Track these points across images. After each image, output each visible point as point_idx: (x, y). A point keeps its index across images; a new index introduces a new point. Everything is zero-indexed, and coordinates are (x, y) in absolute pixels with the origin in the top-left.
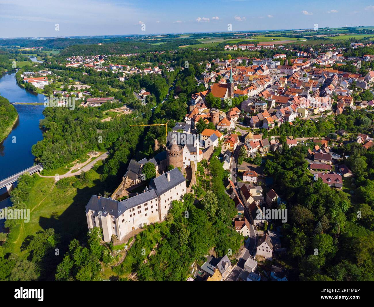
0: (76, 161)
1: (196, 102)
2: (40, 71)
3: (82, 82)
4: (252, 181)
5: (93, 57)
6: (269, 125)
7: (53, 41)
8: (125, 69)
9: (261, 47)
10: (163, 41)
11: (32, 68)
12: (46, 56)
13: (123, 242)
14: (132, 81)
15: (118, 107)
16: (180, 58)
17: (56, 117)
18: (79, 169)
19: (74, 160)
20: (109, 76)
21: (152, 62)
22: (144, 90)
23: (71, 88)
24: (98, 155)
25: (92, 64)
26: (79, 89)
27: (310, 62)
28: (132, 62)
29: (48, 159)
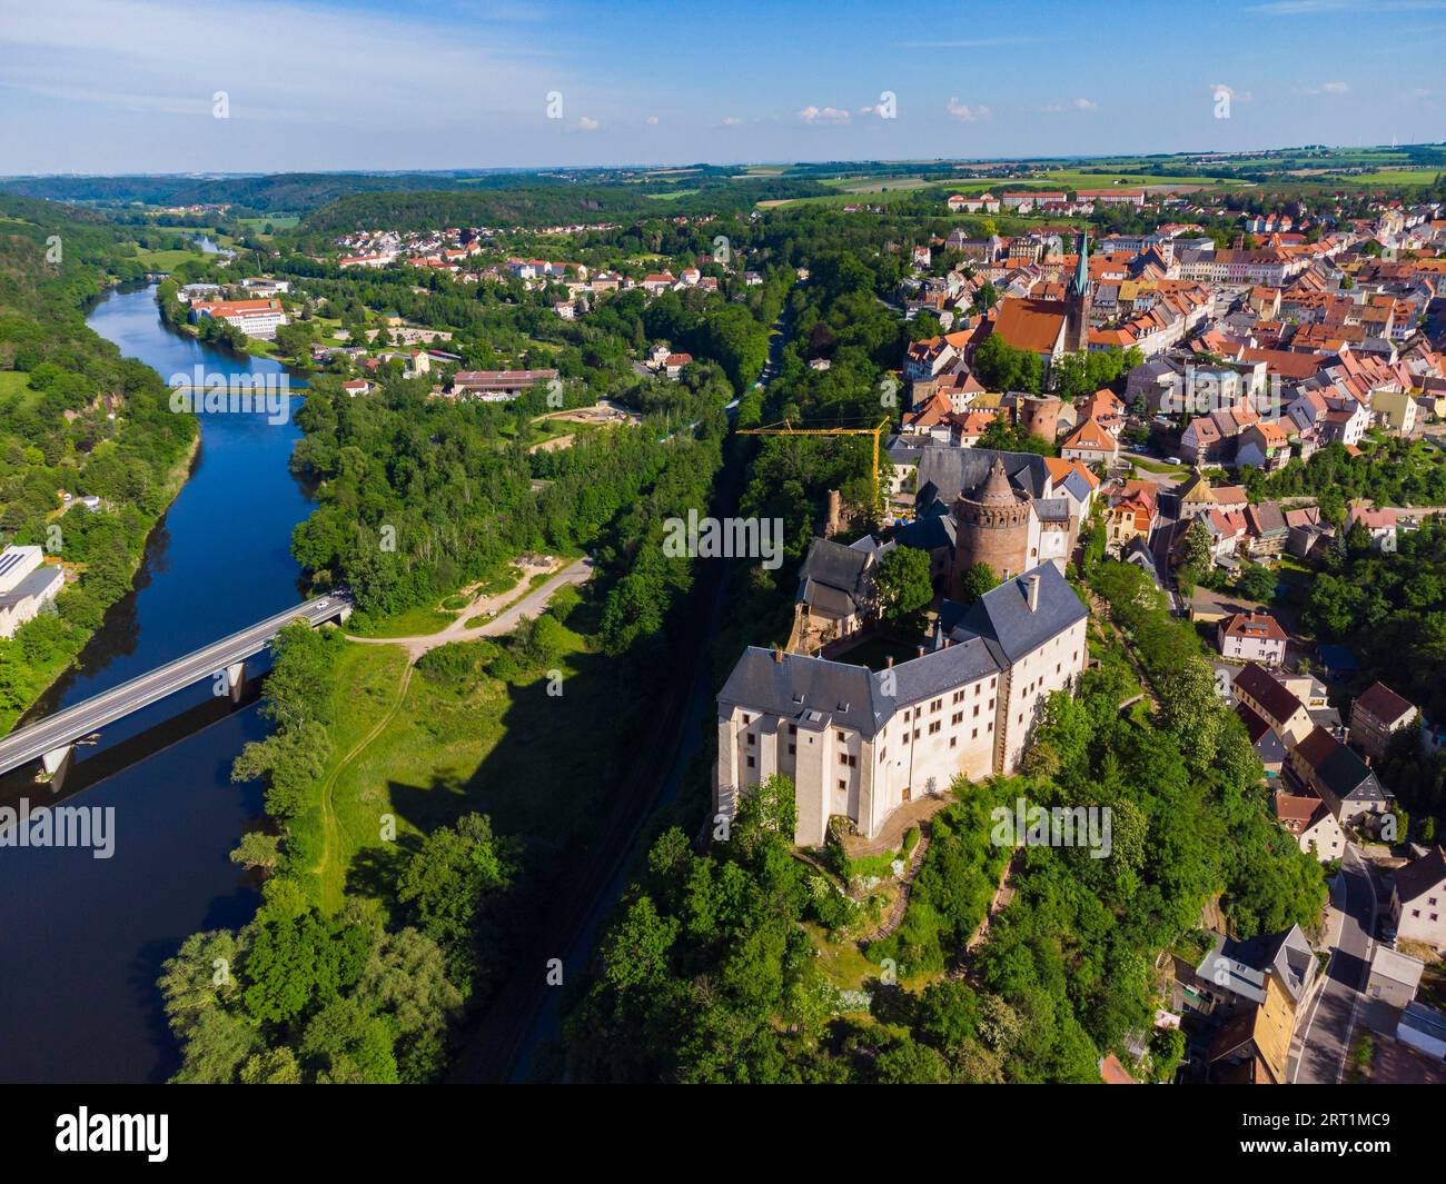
0: (476, 587)
1: (934, 372)
2: (246, 282)
3: (412, 321)
4: (1264, 658)
5: (437, 234)
6: (1270, 453)
7: (267, 182)
8: (571, 274)
9: (1093, 203)
10: (685, 185)
11: (212, 270)
12: (249, 232)
13: (886, 845)
14: (612, 315)
15: (579, 406)
16: (785, 236)
17: (351, 434)
18: (492, 614)
19: (463, 581)
20: (514, 301)
21: (669, 254)
22: (663, 350)
23: (378, 338)
24: (555, 569)
25: (437, 258)
26: (407, 343)
27: (1341, 242)
28: (592, 251)
29: (376, 571)
